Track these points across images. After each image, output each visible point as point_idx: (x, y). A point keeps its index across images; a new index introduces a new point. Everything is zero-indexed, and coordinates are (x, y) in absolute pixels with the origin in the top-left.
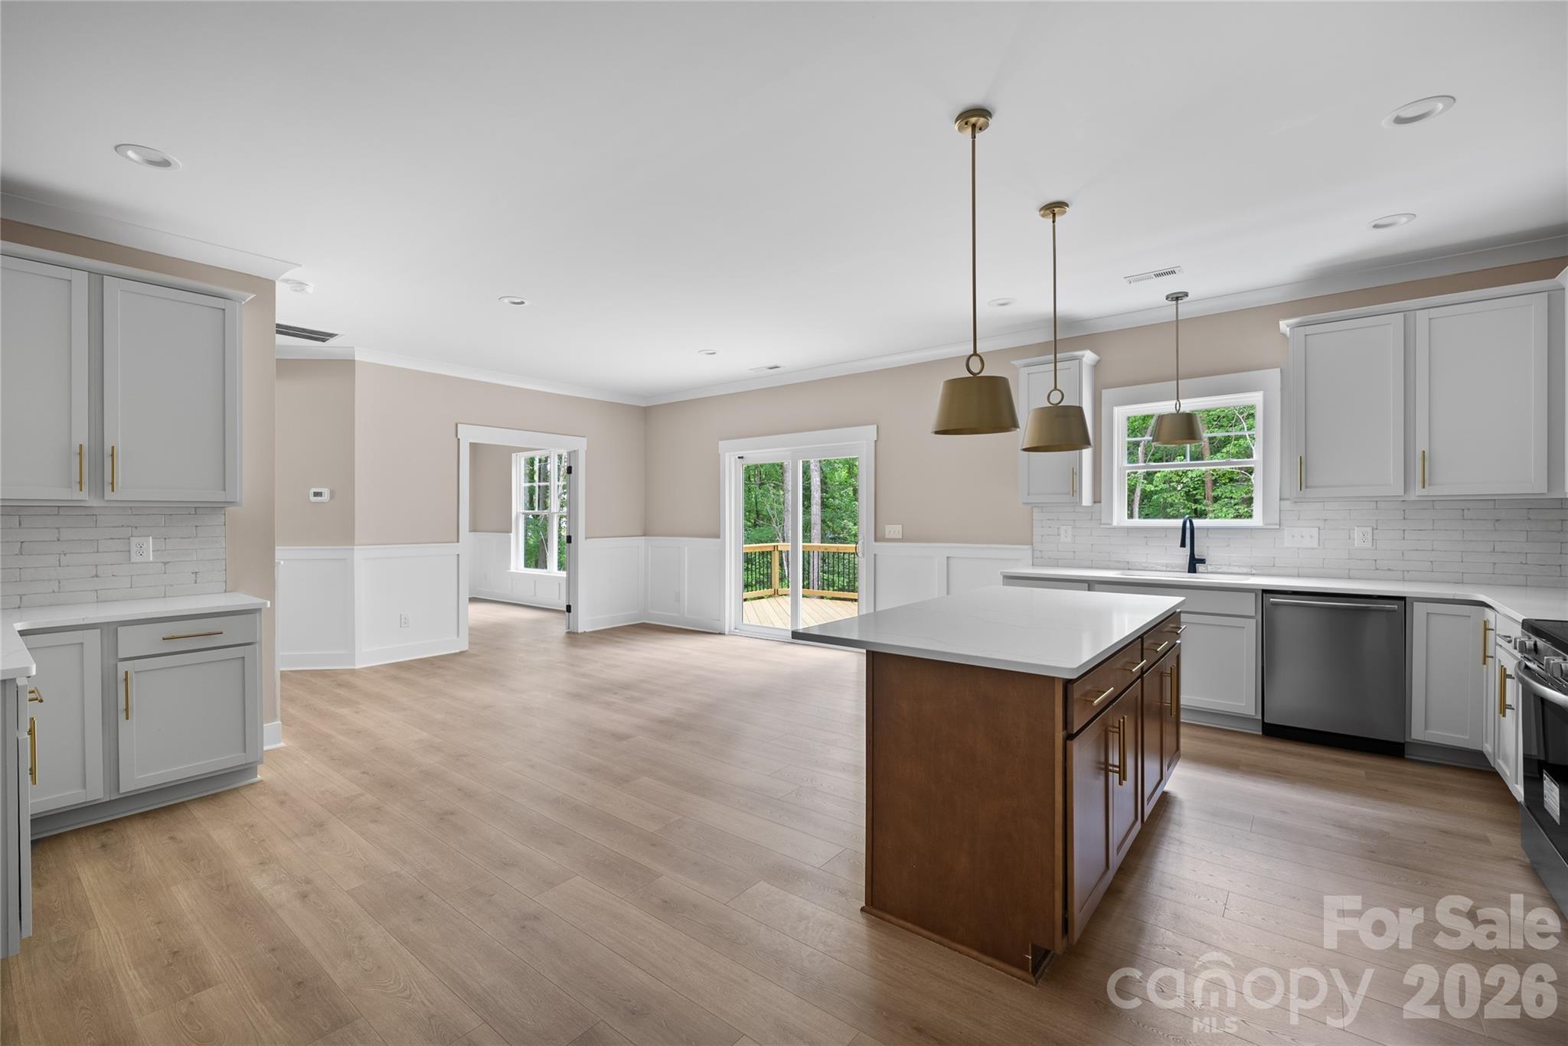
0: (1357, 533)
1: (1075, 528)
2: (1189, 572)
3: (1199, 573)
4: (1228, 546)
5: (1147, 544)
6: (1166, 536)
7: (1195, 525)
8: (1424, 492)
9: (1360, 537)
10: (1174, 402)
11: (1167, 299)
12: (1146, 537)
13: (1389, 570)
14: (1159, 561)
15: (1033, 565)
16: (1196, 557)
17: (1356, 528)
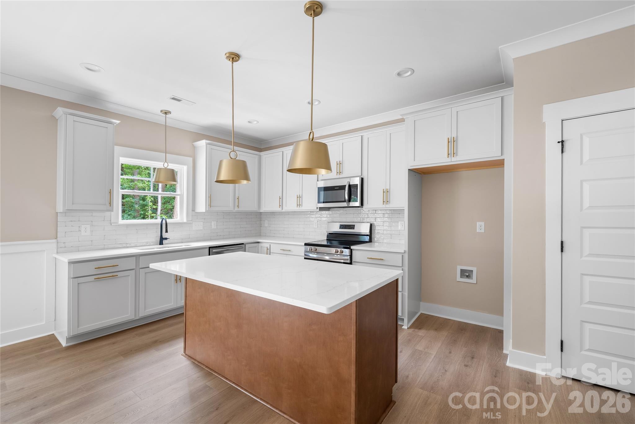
0: (213, 223)
1: (92, 226)
2: (160, 244)
3: (165, 244)
4: (173, 231)
5: (137, 233)
6: (147, 228)
7: (167, 222)
8: (238, 209)
9: (214, 225)
10: (163, 163)
11: (161, 112)
12: (136, 229)
13: (220, 236)
14: (143, 241)
15: (57, 253)
16: (163, 237)
17: (213, 222)
